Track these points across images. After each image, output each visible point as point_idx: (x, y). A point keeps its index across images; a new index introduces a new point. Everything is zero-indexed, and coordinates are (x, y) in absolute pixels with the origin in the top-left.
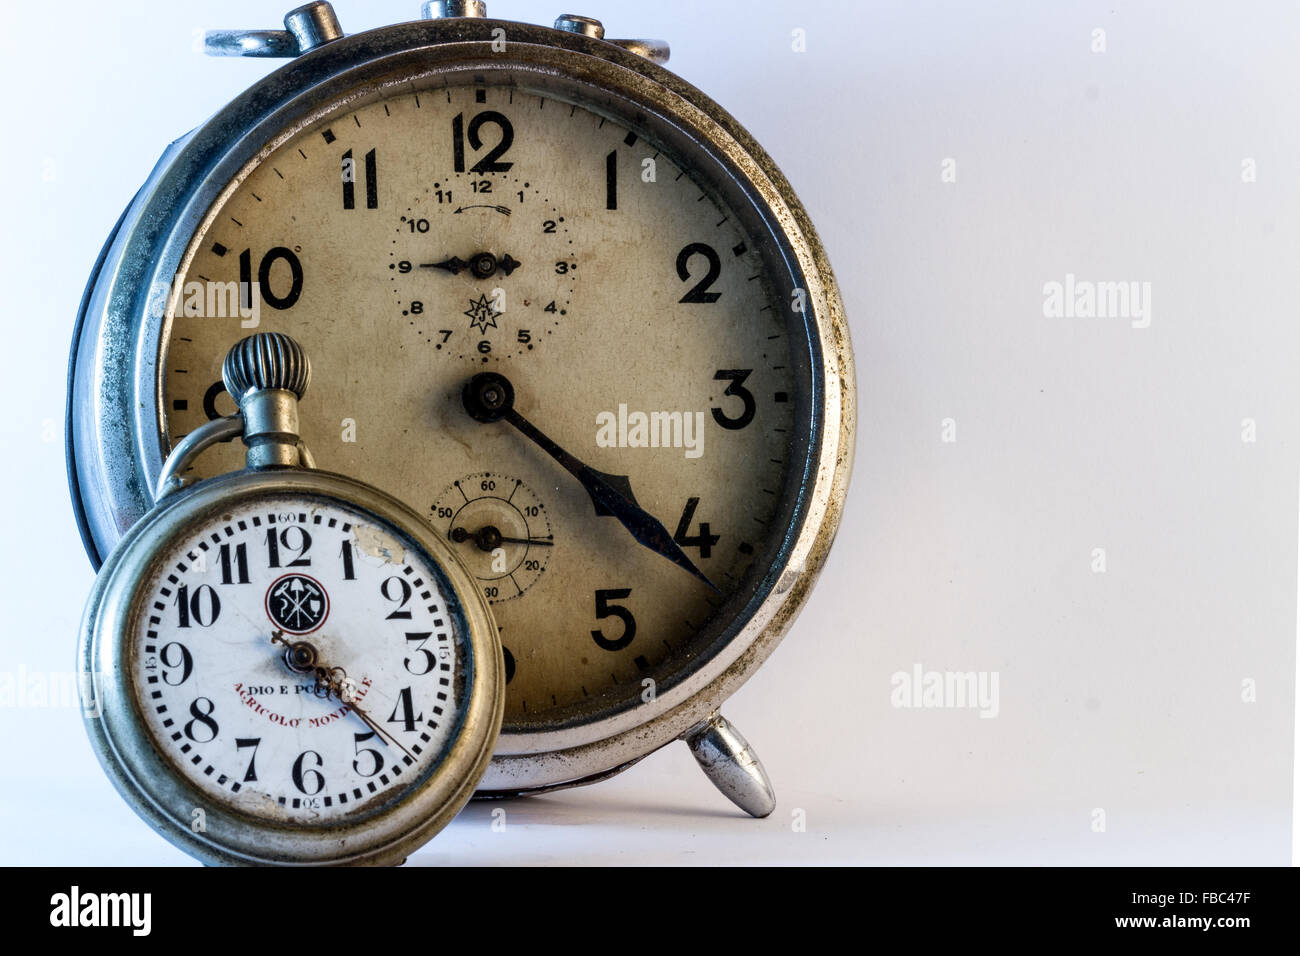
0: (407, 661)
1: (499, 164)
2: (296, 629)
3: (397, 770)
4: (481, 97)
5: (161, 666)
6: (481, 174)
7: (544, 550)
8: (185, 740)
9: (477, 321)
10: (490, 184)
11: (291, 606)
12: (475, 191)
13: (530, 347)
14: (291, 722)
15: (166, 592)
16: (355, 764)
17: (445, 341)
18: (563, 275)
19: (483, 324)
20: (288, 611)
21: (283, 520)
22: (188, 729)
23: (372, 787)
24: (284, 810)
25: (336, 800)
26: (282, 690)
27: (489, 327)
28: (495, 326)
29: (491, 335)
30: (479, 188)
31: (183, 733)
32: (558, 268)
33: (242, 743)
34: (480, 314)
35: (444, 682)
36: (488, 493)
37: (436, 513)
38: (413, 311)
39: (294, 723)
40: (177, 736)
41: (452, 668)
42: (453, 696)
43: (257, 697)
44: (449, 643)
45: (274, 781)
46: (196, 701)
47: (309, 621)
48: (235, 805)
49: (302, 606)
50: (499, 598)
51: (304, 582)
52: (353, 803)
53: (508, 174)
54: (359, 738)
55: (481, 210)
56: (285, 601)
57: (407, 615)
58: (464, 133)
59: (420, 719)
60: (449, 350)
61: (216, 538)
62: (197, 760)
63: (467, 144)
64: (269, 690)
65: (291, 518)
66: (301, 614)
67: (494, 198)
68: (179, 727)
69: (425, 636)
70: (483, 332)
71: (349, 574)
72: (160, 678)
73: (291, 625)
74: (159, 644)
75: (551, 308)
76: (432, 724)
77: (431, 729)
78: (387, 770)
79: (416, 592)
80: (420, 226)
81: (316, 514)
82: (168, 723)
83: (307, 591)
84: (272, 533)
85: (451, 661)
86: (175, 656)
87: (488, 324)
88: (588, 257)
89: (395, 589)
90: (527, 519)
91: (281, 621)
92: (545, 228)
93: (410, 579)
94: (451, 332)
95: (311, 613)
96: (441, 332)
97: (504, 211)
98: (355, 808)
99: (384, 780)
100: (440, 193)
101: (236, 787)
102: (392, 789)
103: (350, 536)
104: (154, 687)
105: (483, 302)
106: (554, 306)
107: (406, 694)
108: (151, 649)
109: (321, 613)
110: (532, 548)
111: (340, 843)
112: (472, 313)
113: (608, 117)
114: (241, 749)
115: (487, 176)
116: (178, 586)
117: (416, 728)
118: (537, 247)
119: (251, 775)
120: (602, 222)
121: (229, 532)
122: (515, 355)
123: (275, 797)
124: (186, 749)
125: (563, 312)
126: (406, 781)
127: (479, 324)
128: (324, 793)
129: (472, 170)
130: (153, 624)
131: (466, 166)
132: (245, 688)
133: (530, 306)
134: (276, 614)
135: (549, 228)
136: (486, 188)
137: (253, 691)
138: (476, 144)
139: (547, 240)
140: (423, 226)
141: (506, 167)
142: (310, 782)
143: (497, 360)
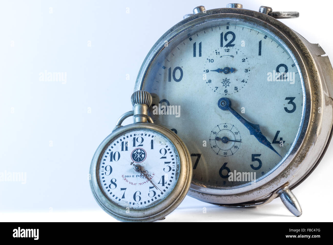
0: (164, 169)
1: (232, 45)
2: (138, 161)
3: (159, 196)
4: (228, 28)
5: (105, 171)
6: (227, 47)
7: (239, 143)
8: (109, 188)
9: (224, 85)
10: (229, 50)
11: (137, 156)
12: (225, 52)
13: (238, 91)
14: (134, 184)
15: (108, 153)
16: (149, 194)
17: (216, 90)
18: (247, 73)
19: (226, 85)
20: (136, 157)
21: (137, 135)
22: (110, 186)
23: (152, 200)
24: (131, 205)
25: (143, 203)
26: (133, 176)
27: (227, 86)
28: (229, 86)
29: (228, 88)
30: (226, 51)
31: (108, 187)
32: (245, 71)
33: (122, 189)
34: (225, 83)
35: (173, 174)
36: (225, 128)
37: (212, 133)
38: (209, 82)
39: (135, 184)
40: (107, 188)
41: (175, 171)
42: (175, 177)
43: (127, 178)
44: (175, 164)
45: (129, 198)
46: (112, 179)
47: (141, 159)
48: (119, 204)
49: (140, 156)
50: (227, 155)
51: (141, 150)
52: (148, 204)
53: (234, 47)
54: (151, 188)
55: (227, 57)
56: (136, 155)
57: (165, 158)
58: (223, 37)
59: (166, 183)
60: (217, 92)
61: (121, 140)
62: (111, 193)
63: (224, 40)
64: (130, 176)
65: (140, 134)
66: (139, 158)
67: (230, 53)
68: (108, 185)
69: (169, 163)
70: (226, 87)
71: (152, 148)
72: (104, 174)
73: (137, 160)
74: (105, 166)
75: (243, 81)
76: (169, 184)
77: (169, 185)
78: (156, 196)
79: (168, 152)
80: (211, 61)
81: (145, 133)
82: (105, 184)
83: (141, 152)
84: (134, 139)
85: (175, 169)
86: (108, 168)
87: (227, 85)
88: (253, 68)
89: (163, 151)
90: (235, 135)
91: (134, 159)
92: (242, 61)
93: (167, 149)
94: (218, 87)
95: (142, 158)
96: (215, 87)
97: (232, 56)
98: (148, 205)
99: (156, 198)
100: (217, 52)
101: (120, 200)
102: (157, 200)
103: (153, 139)
104: (103, 176)
105: (226, 80)
106: (244, 81)
107: (163, 177)
108: (103, 167)
109: (144, 157)
110: (236, 142)
111: (143, 214)
112: (223, 83)
113: (260, 32)
114: (122, 191)
115: (229, 48)
116: (111, 152)
117: (165, 185)
118: (241, 66)
119: (123, 197)
120: (257, 59)
121: (124, 138)
122: (233, 93)
123: (129, 202)
124: (109, 191)
125: (246, 82)
126: (161, 198)
127: (225, 85)
128: (141, 201)
129: (225, 46)
130: (104, 161)
131: (223, 45)
132: (124, 176)
133: (238, 81)
134: (133, 158)
135: (244, 60)
136: (228, 51)
137: (126, 177)
138: (226, 40)
139: (243, 64)
140: (212, 61)
141: (233, 45)
142: (137, 198)
143: (229, 94)
